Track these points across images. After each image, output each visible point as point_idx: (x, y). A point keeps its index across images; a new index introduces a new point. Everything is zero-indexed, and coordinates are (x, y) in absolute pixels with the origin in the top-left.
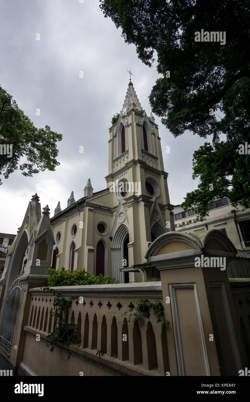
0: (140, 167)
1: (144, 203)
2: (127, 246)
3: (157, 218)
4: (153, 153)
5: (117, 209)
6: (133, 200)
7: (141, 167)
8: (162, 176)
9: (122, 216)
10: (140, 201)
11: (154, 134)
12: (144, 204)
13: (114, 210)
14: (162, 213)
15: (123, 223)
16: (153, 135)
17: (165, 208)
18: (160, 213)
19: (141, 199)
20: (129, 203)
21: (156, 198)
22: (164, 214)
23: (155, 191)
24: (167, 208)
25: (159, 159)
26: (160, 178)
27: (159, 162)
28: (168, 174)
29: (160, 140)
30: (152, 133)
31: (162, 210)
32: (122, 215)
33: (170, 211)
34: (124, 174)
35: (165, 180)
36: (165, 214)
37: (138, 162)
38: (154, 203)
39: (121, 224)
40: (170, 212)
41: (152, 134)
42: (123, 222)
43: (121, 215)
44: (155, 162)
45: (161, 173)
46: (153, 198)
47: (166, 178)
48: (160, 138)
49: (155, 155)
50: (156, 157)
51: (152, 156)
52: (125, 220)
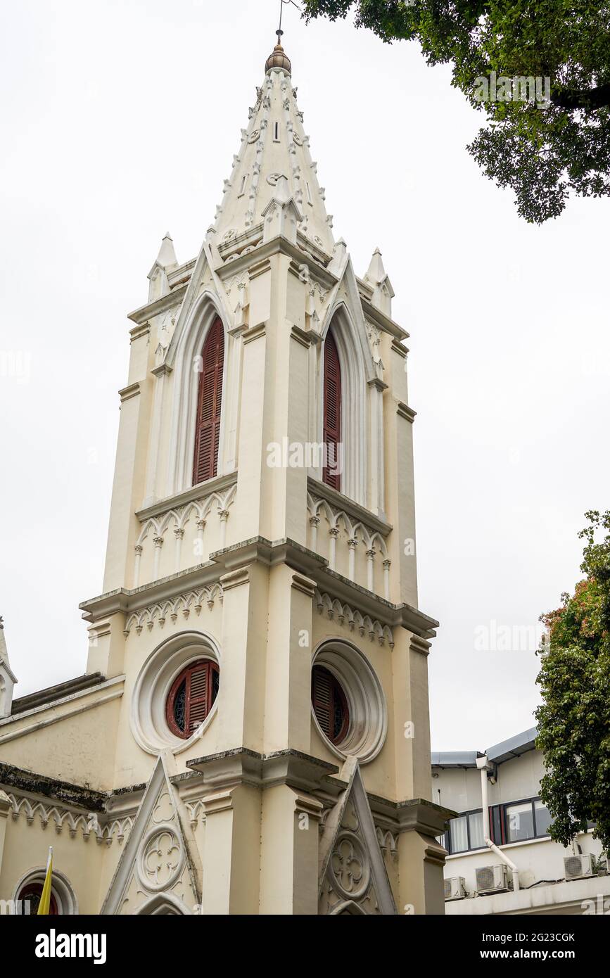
0: (294, 586)
1: (295, 796)
3: (357, 882)
4: (368, 499)
5: (139, 804)
6: (237, 771)
7: (298, 586)
8: (405, 637)
9: (164, 853)
10: (277, 782)
11: (380, 386)
12: (297, 802)
13: (116, 810)
14: (384, 852)
15: (166, 895)
16: (374, 390)
17: (403, 824)
18: (374, 852)
19: (282, 773)
20: (217, 786)
21: (359, 759)
22: (391, 857)
23: (357, 715)
24: (415, 822)
25: (396, 537)
26: (392, 645)
27: (394, 550)
28: (436, 624)
29: (411, 421)
30: (372, 377)
31: (385, 831)
32: (164, 844)
33: (425, 845)
34: (199, 608)
35: (418, 657)
36: (396, 860)
37: (284, 557)
38: (345, 794)
39: (152, 897)
40: (428, 852)
41: (369, 383)
42: (163, 890)
43: (157, 845)
44: (372, 553)
45: (401, 620)
46: (344, 762)
47: (421, 650)
48: (413, 414)
49: (374, 511)
50: (382, 519)
51: (360, 517)
52: (179, 880)
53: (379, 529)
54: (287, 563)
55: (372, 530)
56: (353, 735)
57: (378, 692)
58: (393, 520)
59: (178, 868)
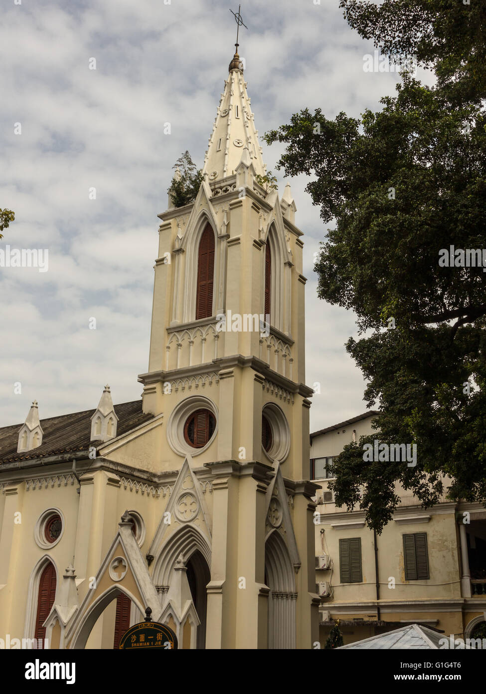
0: (255, 379)
1: (257, 483)
2: (207, 589)
3: (277, 519)
4: (283, 328)
5: (177, 479)
6: (230, 470)
7: (257, 379)
8: (299, 399)
9: (188, 504)
10: (248, 475)
11: (290, 265)
12: (258, 486)
13: (162, 481)
14: (289, 504)
15: (191, 524)
16: (287, 267)
17: (297, 492)
18: (285, 505)
19: (250, 471)
20: (219, 476)
21: (280, 459)
22: (291, 507)
23: (276, 438)
24: (303, 491)
25: (295, 346)
26: (293, 403)
27: (294, 353)
28: (314, 392)
29: (304, 284)
30: (287, 261)
31: (289, 495)
32: (187, 500)
33: (307, 501)
34: (204, 384)
35: (306, 409)
36: (293, 508)
37: (250, 364)
38: (274, 479)
39: (183, 525)
40: (308, 505)
41: (285, 264)
42: (189, 521)
43: (185, 500)
44: (285, 356)
45: (298, 391)
46: (273, 463)
47: (307, 405)
48: (305, 280)
49: (286, 333)
50: (290, 338)
51: (281, 337)
52: (197, 517)
53: (288, 343)
54: (251, 367)
55: (285, 343)
56: (274, 448)
57: (287, 427)
58: (295, 338)
59: (197, 511)
